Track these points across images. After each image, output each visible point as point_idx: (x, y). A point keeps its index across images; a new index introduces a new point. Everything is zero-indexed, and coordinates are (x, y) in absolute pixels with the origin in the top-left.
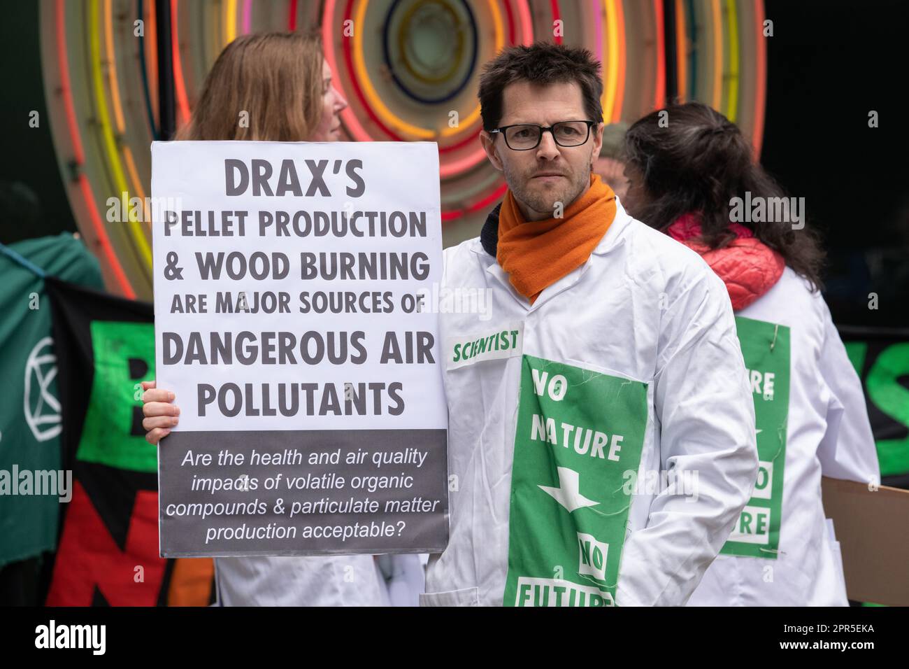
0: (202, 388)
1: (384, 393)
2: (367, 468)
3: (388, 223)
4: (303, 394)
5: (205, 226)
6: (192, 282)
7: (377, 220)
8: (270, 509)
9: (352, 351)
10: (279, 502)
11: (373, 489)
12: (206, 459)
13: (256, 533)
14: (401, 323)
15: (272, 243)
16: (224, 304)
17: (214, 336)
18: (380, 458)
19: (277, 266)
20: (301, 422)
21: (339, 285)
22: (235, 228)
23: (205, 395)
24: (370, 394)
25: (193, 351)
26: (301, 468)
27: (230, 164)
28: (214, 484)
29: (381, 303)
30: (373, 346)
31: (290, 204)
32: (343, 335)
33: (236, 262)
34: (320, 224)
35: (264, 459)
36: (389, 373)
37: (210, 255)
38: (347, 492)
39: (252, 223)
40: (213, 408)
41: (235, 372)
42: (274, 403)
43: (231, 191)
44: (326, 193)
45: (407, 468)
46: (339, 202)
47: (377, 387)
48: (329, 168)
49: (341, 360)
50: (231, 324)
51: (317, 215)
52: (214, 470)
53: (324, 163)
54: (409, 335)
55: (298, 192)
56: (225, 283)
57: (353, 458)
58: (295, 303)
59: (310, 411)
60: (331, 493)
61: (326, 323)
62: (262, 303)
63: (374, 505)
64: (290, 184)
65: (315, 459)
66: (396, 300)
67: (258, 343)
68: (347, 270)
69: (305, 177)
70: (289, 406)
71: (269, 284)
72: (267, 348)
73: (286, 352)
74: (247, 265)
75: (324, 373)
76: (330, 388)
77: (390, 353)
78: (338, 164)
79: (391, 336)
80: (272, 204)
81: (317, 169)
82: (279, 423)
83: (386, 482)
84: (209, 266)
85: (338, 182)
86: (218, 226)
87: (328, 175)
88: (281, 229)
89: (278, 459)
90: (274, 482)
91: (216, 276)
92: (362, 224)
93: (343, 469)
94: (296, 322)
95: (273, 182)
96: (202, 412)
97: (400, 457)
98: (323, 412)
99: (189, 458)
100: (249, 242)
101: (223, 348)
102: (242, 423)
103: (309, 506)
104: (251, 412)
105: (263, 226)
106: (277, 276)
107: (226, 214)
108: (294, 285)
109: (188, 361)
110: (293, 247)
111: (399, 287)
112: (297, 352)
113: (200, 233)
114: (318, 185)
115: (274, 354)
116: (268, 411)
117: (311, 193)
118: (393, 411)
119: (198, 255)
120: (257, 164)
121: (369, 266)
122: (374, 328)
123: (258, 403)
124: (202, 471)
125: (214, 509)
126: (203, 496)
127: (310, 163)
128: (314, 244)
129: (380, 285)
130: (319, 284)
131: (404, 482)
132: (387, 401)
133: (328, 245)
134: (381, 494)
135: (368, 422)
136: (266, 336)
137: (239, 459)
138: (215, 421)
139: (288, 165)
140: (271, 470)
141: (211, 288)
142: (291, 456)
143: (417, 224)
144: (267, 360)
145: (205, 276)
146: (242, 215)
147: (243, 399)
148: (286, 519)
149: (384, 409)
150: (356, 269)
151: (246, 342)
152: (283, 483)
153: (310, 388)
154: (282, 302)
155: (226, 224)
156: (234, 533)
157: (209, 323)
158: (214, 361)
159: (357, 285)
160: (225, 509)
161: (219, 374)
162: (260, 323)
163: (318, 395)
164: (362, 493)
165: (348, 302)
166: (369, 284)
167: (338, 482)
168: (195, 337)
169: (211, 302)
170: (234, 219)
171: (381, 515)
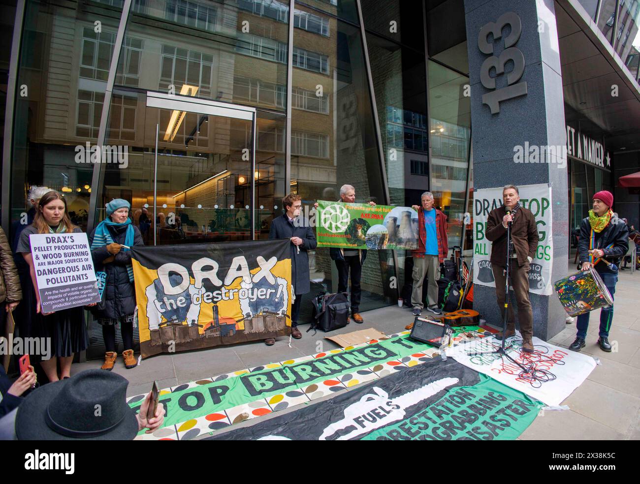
0: (47, 280)
1: (84, 276)
2: (83, 289)
3: (79, 247)
4: (68, 278)
5: (43, 249)
6: (42, 260)
7: (77, 246)
8: (65, 300)
9: (77, 269)
10: (67, 298)
11: (85, 293)
12: (50, 293)
13: (63, 305)
14: (85, 263)
15: (57, 251)
16: (49, 263)
17: (48, 270)
18: (85, 287)
19: (59, 255)
20: (69, 283)
21: (72, 258)
22: (49, 249)
23: (48, 281)
24: (81, 276)
25: (44, 273)
26: (71, 292)
27: (47, 238)
28: (53, 297)
29: (80, 260)
30: (80, 268)
31: (60, 244)
32: (74, 267)
33: (51, 255)
34: (67, 247)
35: (62, 291)
36: (84, 272)
37: (45, 255)
38: (80, 295)
39: (53, 248)
40: (50, 283)
41: (54, 276)
42: (63, 280)
43: (48, 243)
44: (67, 242)
45: (91, 288)
46: (69, 243)
47: (82, 275)
48: (67, 237)
49: (75, 271)
50: (52, 267)
51: (66, 246)
52: (52, 295)
53: (66, 237)
54: (87, 265)
55: (61, 242)
56: (49, 260)
57: (80, 288)
58: (64, 262)
59: (70, 281)
60: (77, 295)
61: (70, 265)
62: (57, 262)
63: (86, 296)
64: (59, 241)
65: (73, 289)
66: (83, 259)
67: (58, 270)
68: (73, 255)
69: (62, 240)
70: (66, 280)
71: (58, 259)
72: (59, 271)
73: (63, 271)
74: (53, 256)
75: (72, 274)
76: (73, 276)
77: (84, 269)
78: (68, 237)
79: (83, 266)
80: (57, 245)
81: (65, 238)
82: (64, 284)
83: (87, 291)
84: (45, 257)
85: (69, 240)
86: (46, 249)
87: (67, 239)
88: (59, 249)
89: (65, 290)
90: (66, 295)
91: (47, 258)
92: (75, 247)
93: (78, 290)
94: (65, 265)
95: (56, 241)
96: (48, 284)
97: (89, 287)
98: (73, 281)
99: (46, 293)
100: (53, 252)
101: (50, 272)
102: (57, 285)
103: (73, 298)
104: (58, 283)
105: (55, 249)
106: (59, 257)
107: (47, 247)
108: (63, 258)
109: (43, 275)
110: (62, 252)
111: (83, 257)
112: (66, 270)
113: (42, 251)
114: (65, 241)
115: (61, 271)
116: (62, 282)
117: (64, 242)
118: (86, 279)
119: (43, 255)
120: (52, 238)
121: (77, 254)
122: (80, 265)
123: (59, 281)
124: (50, 295)
125: (54, 302)
126: (51, 300)
127: (63, 237)
128: (66, 251)
129: (80, 257)
130: (68, 258)
131: (90, 291)
132: (85, 277)
133: (69, 251)
134: (87, 294)
135: (82, 281)
136: (59, 268)
137: (57, 292)
138: (51, 285)
139: (59, 238)
140: (64, 293)
141: (46, 261)
142: (68, 290)
143: (85, 246)
144: (60, 273)
145: (44, 259)
146: (51, 247)
147: (56, 280)
148: (68, 302)
149: (84, 279)
150: (75, 255)
151: (55, 270)
152: (67, 295)
153: (70, 277)
154: (61, 262)
155: (47, 249)
156: (59, 306)
157: (47, 267)
158: (49, 274)
159: (76, 258)
160: (56, 302)
161: (50, 277)
162: (57, 266)
163: (71, 278)
164: (83, 294)
165: (74, 261)
166: (77, 257)
167: (78, 293)
168: (44, 270)
169: (46, 263)
170: (49, 248)
171: (87, 297)
